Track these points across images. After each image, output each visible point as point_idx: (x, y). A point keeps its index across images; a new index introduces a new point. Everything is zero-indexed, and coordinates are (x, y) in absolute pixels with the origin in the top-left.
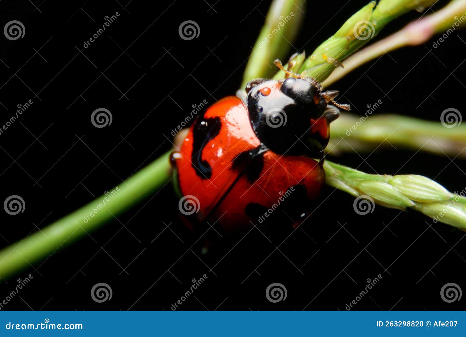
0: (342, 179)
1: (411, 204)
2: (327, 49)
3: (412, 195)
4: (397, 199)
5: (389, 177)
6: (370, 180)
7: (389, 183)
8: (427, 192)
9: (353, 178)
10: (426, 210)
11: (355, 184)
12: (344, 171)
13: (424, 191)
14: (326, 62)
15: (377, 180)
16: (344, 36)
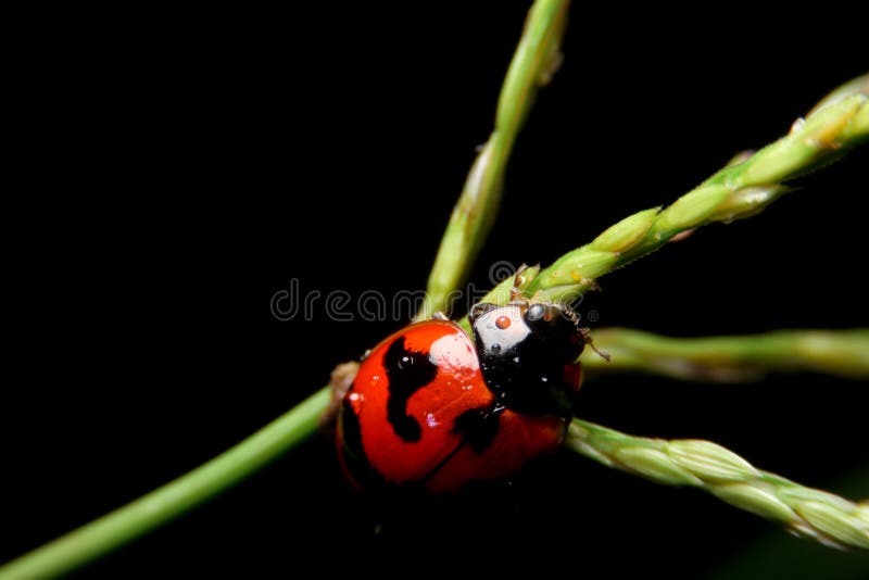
0: (589, 441)
1: (697, 481)
2: (580, 266)
3: (700, 470)
4: (675, 474)
5: (662, 443)
6: (633, 446)
7: (664, 451)
8: (722, 467)
9: (607, 441)
10: (718, 491)
11: (608, 448)
12: (591, 431)
13: (717, 466)
14: (578, 282)
15: (645, 446)
16: (608, 250)
